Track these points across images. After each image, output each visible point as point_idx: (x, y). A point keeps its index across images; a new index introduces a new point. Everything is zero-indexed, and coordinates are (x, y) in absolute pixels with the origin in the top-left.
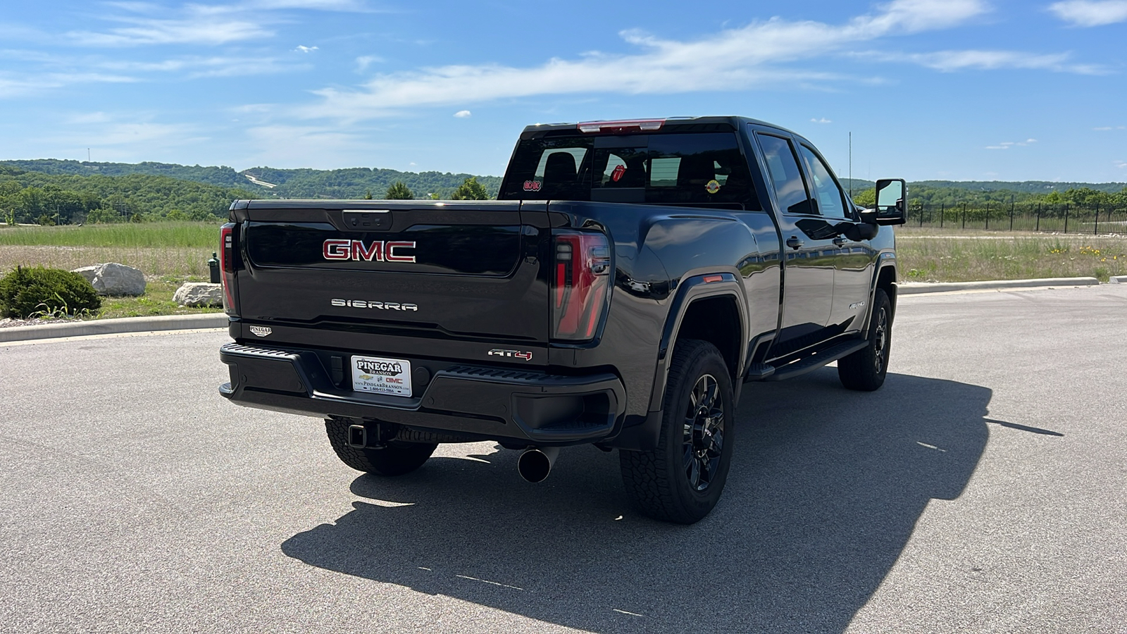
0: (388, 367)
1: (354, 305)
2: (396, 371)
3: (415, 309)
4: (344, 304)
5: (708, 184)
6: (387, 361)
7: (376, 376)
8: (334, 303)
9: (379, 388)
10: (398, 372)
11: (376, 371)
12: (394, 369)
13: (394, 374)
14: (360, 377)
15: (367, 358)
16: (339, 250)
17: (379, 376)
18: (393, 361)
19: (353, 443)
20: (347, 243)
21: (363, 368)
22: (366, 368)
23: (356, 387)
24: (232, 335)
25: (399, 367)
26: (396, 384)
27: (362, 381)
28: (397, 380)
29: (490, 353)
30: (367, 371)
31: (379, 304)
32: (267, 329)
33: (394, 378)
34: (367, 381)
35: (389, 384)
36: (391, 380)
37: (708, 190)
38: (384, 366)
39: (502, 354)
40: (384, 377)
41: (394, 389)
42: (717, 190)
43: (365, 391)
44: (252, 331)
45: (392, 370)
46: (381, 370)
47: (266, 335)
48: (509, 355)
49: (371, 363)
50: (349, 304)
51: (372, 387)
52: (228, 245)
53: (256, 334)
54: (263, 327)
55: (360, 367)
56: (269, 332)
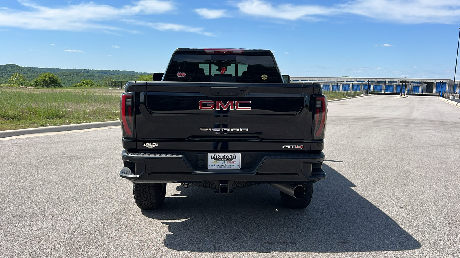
0: (228, 157)
1: (213, 130)
2: (233, 158)
3: (247, 130)
4: (207, 130)
5: (262, 76)
6: (228, 154)
7: (221, 161)
8: (201, 129)
9: (222, 166)
10: (234, 159)
11: (222, 159)
12: (232, 157)
14: (212, 162)
15: (216, 154)
16: (208, 105)
17: (223, 161)
18: (231, 154)
19: (221, 192)
20: (213, 102)
21: (214, 158)
22: (216, 158)
23: (209, 167)
24: (124, 148)
25: (235, 156)
26: (232, 164)
27: (213, 164)
28: (233, 162)
29: (283, 147)
31: (227, 129)
32: (155, 144)
33: (231, 161)
34: (216, 164)
35: (228, 164)
36: (230, 162)
37: (263, 78)
38: (226, 156)
39: (289, 147)
40: (226, 161)
41: (231, 166)
42: (266, 78)
43: (214, 168)
44: (145, 145)
45: (231, 158)
46: (225, 158)
47: (154, 147)
48: (292, 147)
49: (219, 156)
50: (210, 130)
51: (219, 166)
52: (128, 104)
53: (147, 147)
54: (153, 144)
55: (212, 158)
56: (156, 145)
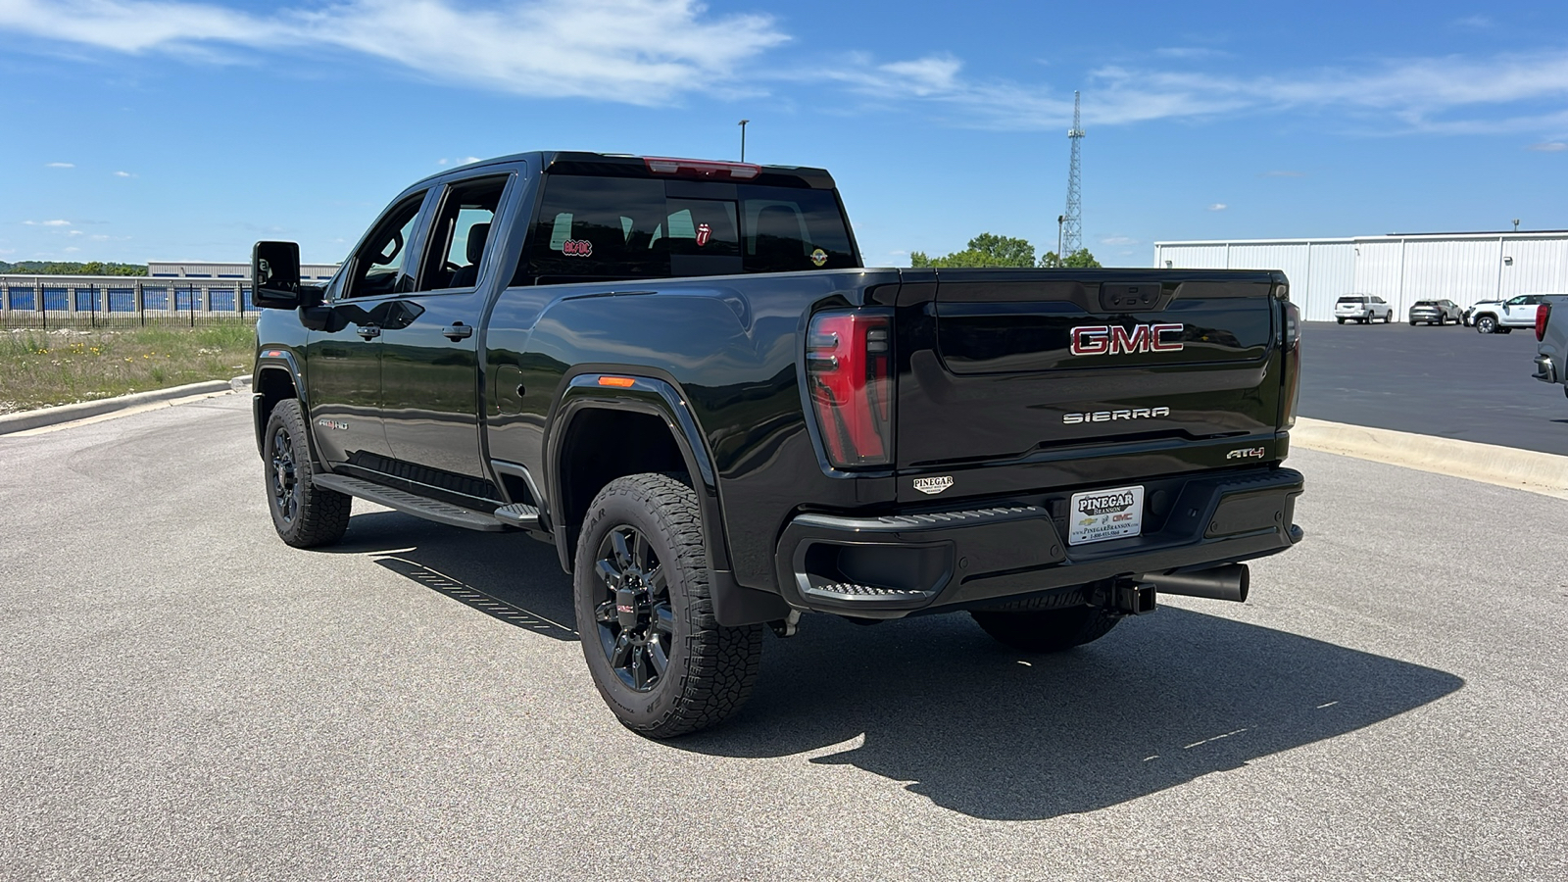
0: (1117, 500)
1: (1095, 419)
2: (1126, 503)
3: (1168, 413)
4: (1081, 419)
6: (1117, 491)
7: (1100, 517)
9: (1102, 533)
10: (1129, 505)
11: (1102, 509)
12: (1124, 501)
13: (1123, 508)
14: (1080, 523)
15: (1092, 494)
16: (1094, 340)
17: (1103, 516)
18: (1123, 490)
20: (1107, 328)
21: (1086, 510)
22: (1089, 508)
23: (1072, 539)
25: (1131, 496)
26: (1123, 522)
27: (1082, 528)
29: (1229, 457)
30: (1090, 512)
31: (1125, 413)
32: (946, 479)
33: (1123, 513)
34: (1088, 527)
35: (1114, 524)
36: (1119, 518)
38: (1112, 500)
39: (1239, 455)
40: (1111, 515)
41: (1121, 530)
43: (1084, 541)
44: (918, 487)
45: (1122, 503)
46: (1109, 506)
47: (942, 489)
49: (1097, 499)
50: (1087, 419)
51: (1093, 535)
52: (872, 347)
53: (925, 491)
54: (941, 479)
55: (1082, 509)
56: (950, 484)
